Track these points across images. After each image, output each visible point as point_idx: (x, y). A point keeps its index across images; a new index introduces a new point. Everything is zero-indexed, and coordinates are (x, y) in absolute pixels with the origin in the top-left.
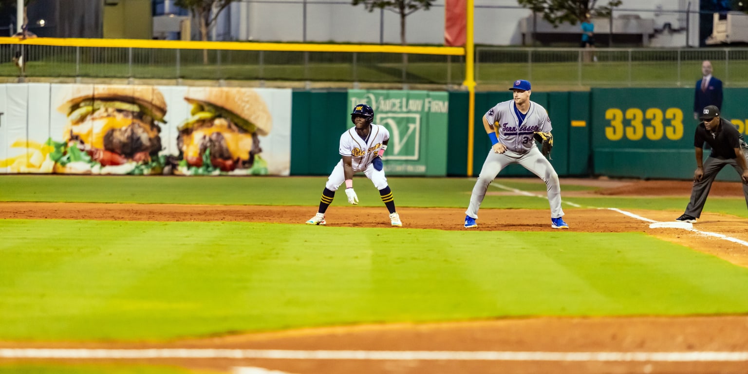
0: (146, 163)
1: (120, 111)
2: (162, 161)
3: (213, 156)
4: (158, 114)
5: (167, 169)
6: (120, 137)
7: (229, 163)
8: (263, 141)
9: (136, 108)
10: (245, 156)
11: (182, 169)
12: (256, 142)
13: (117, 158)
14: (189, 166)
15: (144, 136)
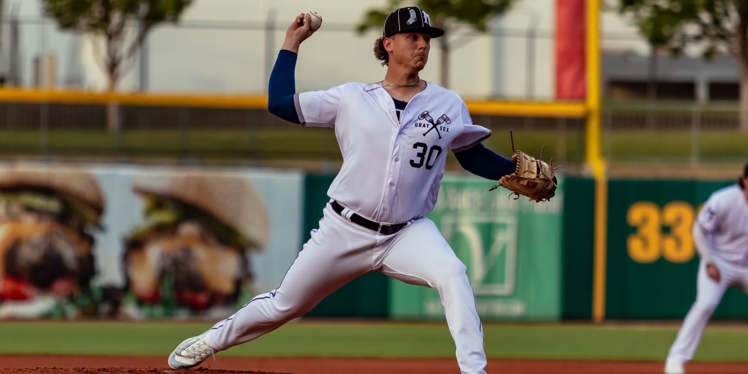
0: (71, 299)
1: (30, 209)
2: (97, 295)
3: (177, 287)
4: (90, 215)
5: (105, 308)
6: (29, 254)
7: (202, 298)
8: (257, 261)
9: (53, 205)
10: (226, 286)
11: (130, 309)
12: (245, 263)
13: (26, 290)
14: (141, 302)
15: (69, 252)
